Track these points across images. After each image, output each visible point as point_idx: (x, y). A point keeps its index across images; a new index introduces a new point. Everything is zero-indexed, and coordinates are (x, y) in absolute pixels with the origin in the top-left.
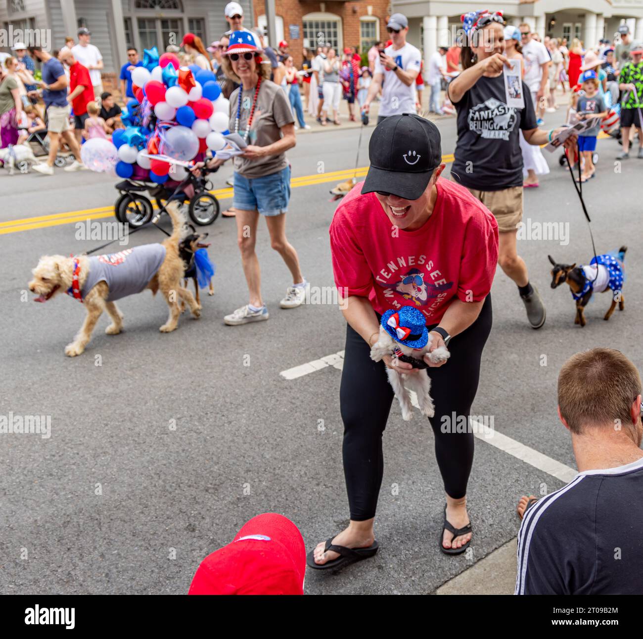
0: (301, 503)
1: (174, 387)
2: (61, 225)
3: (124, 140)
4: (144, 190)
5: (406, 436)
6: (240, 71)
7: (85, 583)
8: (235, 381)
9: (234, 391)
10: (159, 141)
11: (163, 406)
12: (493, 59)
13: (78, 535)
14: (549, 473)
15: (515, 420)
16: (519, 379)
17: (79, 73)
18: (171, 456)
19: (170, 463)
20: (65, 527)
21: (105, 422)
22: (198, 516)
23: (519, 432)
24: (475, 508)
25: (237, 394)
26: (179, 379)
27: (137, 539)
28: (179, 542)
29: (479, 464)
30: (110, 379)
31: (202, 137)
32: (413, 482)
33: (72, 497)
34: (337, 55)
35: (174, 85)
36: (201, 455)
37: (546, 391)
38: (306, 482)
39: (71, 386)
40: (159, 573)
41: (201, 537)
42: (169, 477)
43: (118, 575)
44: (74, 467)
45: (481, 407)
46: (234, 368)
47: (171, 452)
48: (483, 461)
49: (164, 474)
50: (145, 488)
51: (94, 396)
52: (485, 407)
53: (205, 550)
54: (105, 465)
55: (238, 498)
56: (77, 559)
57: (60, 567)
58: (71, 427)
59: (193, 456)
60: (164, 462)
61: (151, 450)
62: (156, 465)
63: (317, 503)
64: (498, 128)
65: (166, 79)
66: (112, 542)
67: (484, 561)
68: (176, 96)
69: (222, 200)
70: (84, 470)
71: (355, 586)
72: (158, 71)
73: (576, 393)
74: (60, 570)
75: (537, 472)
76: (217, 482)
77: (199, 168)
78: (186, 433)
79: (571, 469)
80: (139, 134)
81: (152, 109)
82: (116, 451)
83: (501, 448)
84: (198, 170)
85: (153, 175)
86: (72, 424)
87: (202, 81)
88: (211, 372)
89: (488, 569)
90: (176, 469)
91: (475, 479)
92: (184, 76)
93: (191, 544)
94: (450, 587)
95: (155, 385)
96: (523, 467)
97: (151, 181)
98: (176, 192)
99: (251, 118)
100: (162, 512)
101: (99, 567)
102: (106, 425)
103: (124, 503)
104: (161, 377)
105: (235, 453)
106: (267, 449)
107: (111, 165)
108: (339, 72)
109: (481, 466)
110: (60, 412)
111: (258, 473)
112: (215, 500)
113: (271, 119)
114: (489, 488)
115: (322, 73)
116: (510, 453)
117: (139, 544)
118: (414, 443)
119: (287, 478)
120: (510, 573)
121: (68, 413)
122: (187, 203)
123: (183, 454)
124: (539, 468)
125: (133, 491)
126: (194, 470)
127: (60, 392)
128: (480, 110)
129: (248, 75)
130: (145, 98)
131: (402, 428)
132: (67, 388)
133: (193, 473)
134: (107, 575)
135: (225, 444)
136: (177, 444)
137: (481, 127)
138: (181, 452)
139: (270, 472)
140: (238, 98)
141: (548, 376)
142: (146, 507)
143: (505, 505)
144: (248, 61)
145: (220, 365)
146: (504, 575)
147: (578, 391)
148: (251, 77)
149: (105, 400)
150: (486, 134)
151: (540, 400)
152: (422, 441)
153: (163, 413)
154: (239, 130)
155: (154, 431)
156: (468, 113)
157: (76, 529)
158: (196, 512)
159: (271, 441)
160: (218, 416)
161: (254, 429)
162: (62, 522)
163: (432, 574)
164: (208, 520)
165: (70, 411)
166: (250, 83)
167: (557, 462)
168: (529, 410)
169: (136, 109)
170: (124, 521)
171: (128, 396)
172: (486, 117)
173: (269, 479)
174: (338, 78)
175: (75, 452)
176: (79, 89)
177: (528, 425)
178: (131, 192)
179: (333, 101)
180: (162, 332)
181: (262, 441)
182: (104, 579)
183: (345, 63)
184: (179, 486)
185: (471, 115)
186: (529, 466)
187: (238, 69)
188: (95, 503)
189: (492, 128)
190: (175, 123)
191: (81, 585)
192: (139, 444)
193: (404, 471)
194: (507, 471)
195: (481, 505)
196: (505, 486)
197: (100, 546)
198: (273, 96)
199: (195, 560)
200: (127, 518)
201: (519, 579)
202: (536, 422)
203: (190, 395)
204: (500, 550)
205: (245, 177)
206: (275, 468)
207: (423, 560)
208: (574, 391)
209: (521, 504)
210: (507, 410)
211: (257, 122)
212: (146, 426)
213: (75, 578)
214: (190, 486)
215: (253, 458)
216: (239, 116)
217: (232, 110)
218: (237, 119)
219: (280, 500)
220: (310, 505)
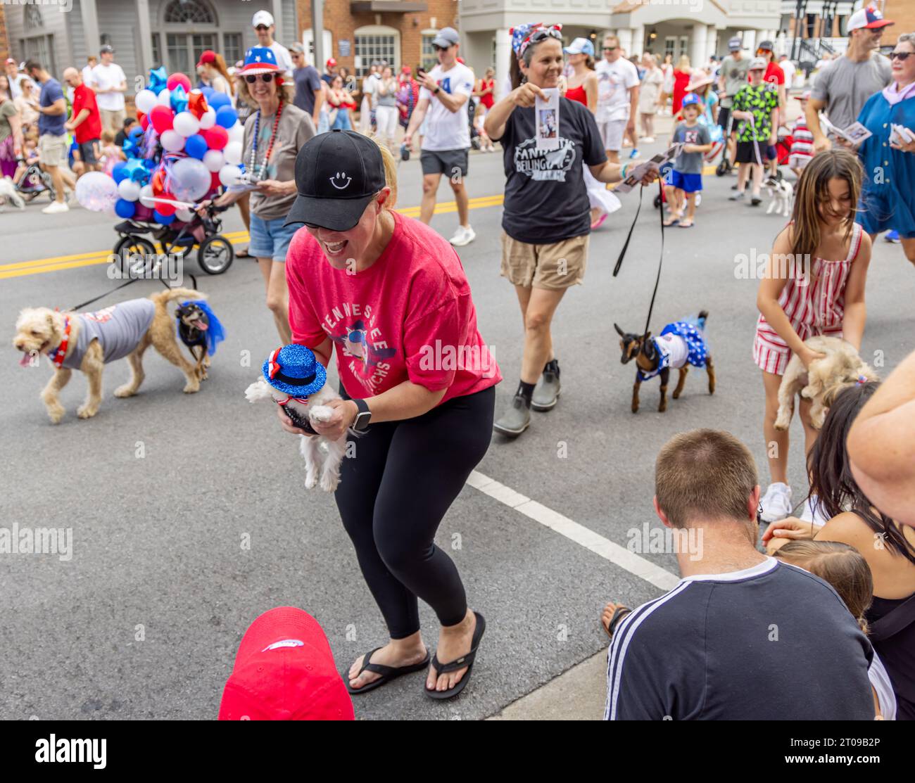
0: (343, 597)
1: (199, 456)
2: (78, 268)
3: (125, 175)
4: (147, 232)
5: (468, 524)
6: (257, 95)
7: (96, 678)
8: (269, 452)
9: (267, 464)
10: (165, 175)
11: (186, 478)
12: (523, 90)
13: (89, 623)
14: (641, 576)
15: (601, 510)
16: (605, 461)
17: (84, 97)
18: (194, 536)
19: (193, 544)
20: (74, 613)
21: (121, 494)
22: (224, 607)
23: (605, 526)
24: (550, 615)
25: (270, 467)
26: (206, 447)
27: (154, 631)
28: (202, 636)
29: (556, 561)
30: (128, 445)
31: (215, 170)
32: (476, 580)
33: (82, 579)
34: (393, 74)
35: (183, 110)
36: (228, 537)
37: (639, 478)
38: (349, 574)
39: (84, 451)
40: (178, 671)
41: (226, 632)
42: (191, 561)
43: (132, 671)
44: (86, 544)
45: (558, 493)
46: (267, 436)
47: (194, 532)
48: (561, 558)
49: (186, 556)
50: (164, 571)
51: (109, 464)
52: (565, 493)
53: (231, 647)
54: (119, 544)
55: (270, 589)
56: (87, 650)
57: (68, 658)
58: (84, 499)
59: (220, 537)
60: (187, 543)
61: (172, 528)
62: (177, 546)
63: (361, 599)
64: (552, 166)
65: (175, 104)
66: (126, 632)
67: (560, 679)
68: (185, 123)
69: (237, 245)
70: (97, 548)
71: (404, 700)
72: (165, 94)
73: (680, 479)
74: (67, 662)
75: (627, 575)
76: (246, 569)
77: (205, 207)
78: (210, 510)
79: (668, 574)
80: (143, 168)
81: (158, 138)
82: (132, 528)
83: (583, 544)
84: (204, 210)
85: (157, 215)
86: (85, 496)
87: (216, 106)
88: (242, 441)
89: (565, 689)
90: (200, 551)
91: (551, 579)
92: (195, 101)
93: (215, 640)
94: (518, 708)
95: (178, 453)
96: (609, 568)
97: (155, 222)
98: (181, 235)
99: (270, 151)
100: (183, 601)
101: (111, 661)
102: (122, 497)
103: (140, 589)
104: (185, 445)
105: (267, 536)
106: (304, 532)
107: (110, 204)
108: (396, 94)
109: (557, 564)
110: (71, 481)
111: (293, 561)
112: (243, 589)
113: (294, 151)
114: (568, 591)
115: (375, 95)
116: (593, 550)
117: (157, 636)
118: (478, 533)
119: (327, 567)
120: (592, 695)
121: (80, 482)
122: (196, 248)
123: (208, 535)
124: (629, 570)
125: (150, 575)
126: (220, 554)
127: (72, 458)
128: (528, 147)
129: (267, 99)
130: (151, 125)
131: (464, 515)
132: (80, 454)
133: (219, 557)
134: (120, 670)
135: (256, 525)
136: (202, 523)
137: (531, 167)
138: (206, 532)
139: (307, 560)
140: (255, 125)
141: (640, 459)
142: (165, 594)
143: (586, 613)
144: (267, 83)
145: (252, 433)
146: (584, 697)
147: (684, 477)
148: (270, 103)
149: (121, 470)
150: (538, 176)
151: (631, 488)
152: (487, 532)
153: (186, 486)
154: (255, 164)
155: (176, 506)
156: (514, 151)
157: (86, 616)
158: (221, 603)
159: (310, 523)
160: (249, 491)
161: (290, 509)
162: (71, 607)
163: (497, 691)
164: (234, 612)
165: (83, 480)
166: (270, 109)
167: (652, 565)
168: (617, 499)
169: (140, 138)
170: (140, 609)
171: (147, 465)
172: (536, 156)
173: (306, 568)
174: (394, 102)
175: (87, 527)
176: (84, 114)
177: (616, 517)
178: (132, 234)
179: (388, 128)
180: (187, 393)
181: (299, 523)
182: (116, 674)
183: (404, 83)
184: (203, 572)
185: (517, 153)
186: (616, 567)
187: (255, 92)
188: (108, 586)
189: (544, 168)
190: (184, 154)
191: (91, 680)
192: (159, 520)
193: (465, 566)
194: (589, 572)
195: (558, 611)
196: (587, 590)
197: (113, 636)
198: (297, 125)
199: (219, 658)
200: (144, 606)
201: (609, 704)
202: (627, 515)
203: (218, 466)
204: (580, 667)
205: (261, 218)
206: (313, 556)
207: (486, 673)
208: (679, 477)
209: (607, 613)
210: (591, 498)
211: (278, 155)
212: (167, 500)
213: (84, 672)
214: (215, 572)
215: (289, 543)
216: (256, 147)
217: (247, 140)
218: (253, 151)
219: (319, 593)
220: (353, 601)
